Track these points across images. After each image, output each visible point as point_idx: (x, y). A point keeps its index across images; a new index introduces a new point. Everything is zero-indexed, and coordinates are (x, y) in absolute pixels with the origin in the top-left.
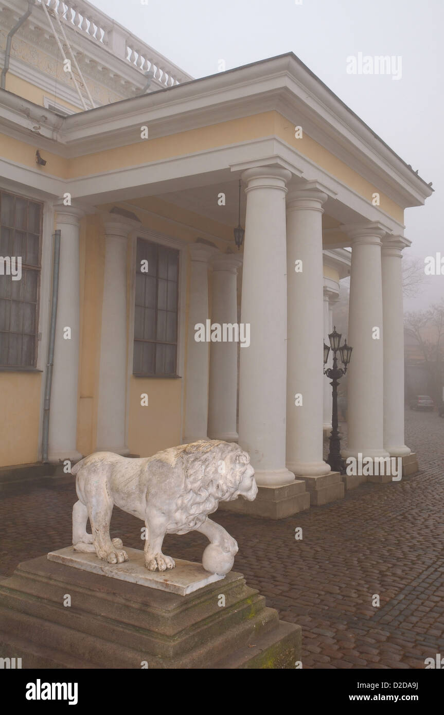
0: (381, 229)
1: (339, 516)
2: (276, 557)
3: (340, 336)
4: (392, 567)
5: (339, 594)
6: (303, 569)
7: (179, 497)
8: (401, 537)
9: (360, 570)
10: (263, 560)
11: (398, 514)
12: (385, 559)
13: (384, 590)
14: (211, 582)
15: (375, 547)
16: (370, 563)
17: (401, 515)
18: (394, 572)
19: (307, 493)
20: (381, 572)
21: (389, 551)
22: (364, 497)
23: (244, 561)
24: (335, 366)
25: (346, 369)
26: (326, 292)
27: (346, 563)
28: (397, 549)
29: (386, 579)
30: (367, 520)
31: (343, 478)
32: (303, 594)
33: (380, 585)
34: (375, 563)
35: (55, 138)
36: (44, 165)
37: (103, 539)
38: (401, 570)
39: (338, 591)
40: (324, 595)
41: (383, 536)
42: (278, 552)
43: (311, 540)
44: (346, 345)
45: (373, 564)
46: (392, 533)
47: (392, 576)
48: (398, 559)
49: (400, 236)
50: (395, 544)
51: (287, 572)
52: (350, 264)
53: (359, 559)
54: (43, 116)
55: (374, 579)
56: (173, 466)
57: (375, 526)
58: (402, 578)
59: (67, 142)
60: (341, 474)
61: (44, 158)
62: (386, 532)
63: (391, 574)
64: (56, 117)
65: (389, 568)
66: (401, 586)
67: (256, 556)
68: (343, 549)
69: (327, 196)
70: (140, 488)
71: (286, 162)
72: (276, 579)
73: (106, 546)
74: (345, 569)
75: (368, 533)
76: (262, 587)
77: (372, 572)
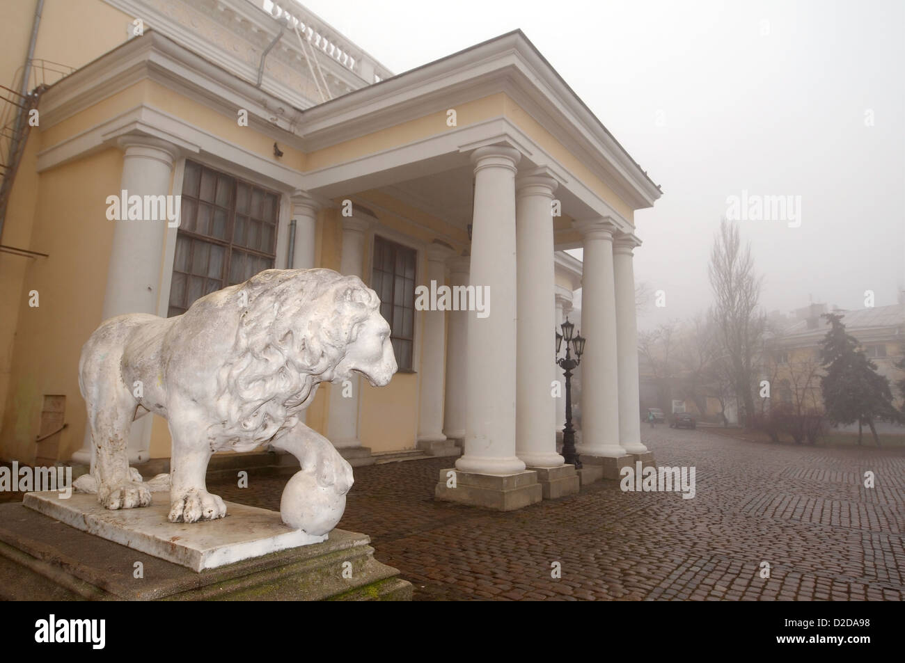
0: (613, 225)
1: (574, 510)
2: (500, 550)
3: (572, 326)
4: (635, 565)
5: (571, 595)
6: (529, 564)
7: (224, 366)
8: (644, 532)
9: (598, 567)
10: (484, 554)
11: (638, 509)
12: (627, 556)
13: (627, 592)
14: (284, 547)
15: (614, 543)
16: (609, 560)
17: (642, 510)
18: (638, 571)
19: (539, 484)
20: (623, 570)
21: (631, 547)
22: (599, 493)
23: (461, 554)
24: (568, 356)
25: (579, 360)
26: (558, 298)
27: (582, 559)
28: (640, 545)
29: (629, 579)
30: (604, 514)
31: (578, 472)
32: (528, 595)
33: (623, 586)
34: (615, 560)
35: (292, 131)
36: (281, 156)
37: (110, 465)
38: (646, 569)
39: (571, 592)
40: (554, 597)
41: (624, 531)
42: (503, 545)
43: (541, 534)
44: (578, 336)
45: (613, 561)
46: (633, 528)
47: (636, 575)
48: (642, 556)
49: (631, 234)
50: (637, 539)
51: (510, 568)
52: (581, 274)
53: (596, 554)
54: (281, 108)
55: (614, 578)
56: (220, 306)
57: (614, 520)
58: (649, 579)
59: (304, 136)
60: (576, 469)
61: (281, 150)
62: (626, 527)
63: (635, 573)
64: (293, 110)
65: (632, 566)
66: (649, 588)
67: (477, 549)
68: (578, 544)
69: (557, 184)
70: (162, 357)
71: (515, 141)
72: (497, 576)
73: (114, 478)
74: (581, 566)
75: (606, 527)
76: (478, 585)
77: (612, 570)
